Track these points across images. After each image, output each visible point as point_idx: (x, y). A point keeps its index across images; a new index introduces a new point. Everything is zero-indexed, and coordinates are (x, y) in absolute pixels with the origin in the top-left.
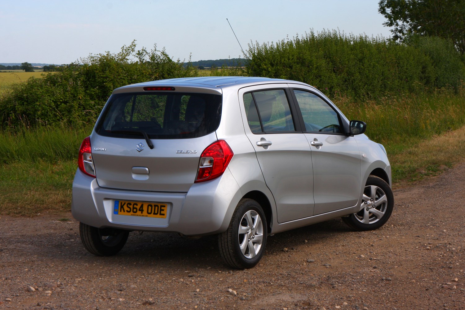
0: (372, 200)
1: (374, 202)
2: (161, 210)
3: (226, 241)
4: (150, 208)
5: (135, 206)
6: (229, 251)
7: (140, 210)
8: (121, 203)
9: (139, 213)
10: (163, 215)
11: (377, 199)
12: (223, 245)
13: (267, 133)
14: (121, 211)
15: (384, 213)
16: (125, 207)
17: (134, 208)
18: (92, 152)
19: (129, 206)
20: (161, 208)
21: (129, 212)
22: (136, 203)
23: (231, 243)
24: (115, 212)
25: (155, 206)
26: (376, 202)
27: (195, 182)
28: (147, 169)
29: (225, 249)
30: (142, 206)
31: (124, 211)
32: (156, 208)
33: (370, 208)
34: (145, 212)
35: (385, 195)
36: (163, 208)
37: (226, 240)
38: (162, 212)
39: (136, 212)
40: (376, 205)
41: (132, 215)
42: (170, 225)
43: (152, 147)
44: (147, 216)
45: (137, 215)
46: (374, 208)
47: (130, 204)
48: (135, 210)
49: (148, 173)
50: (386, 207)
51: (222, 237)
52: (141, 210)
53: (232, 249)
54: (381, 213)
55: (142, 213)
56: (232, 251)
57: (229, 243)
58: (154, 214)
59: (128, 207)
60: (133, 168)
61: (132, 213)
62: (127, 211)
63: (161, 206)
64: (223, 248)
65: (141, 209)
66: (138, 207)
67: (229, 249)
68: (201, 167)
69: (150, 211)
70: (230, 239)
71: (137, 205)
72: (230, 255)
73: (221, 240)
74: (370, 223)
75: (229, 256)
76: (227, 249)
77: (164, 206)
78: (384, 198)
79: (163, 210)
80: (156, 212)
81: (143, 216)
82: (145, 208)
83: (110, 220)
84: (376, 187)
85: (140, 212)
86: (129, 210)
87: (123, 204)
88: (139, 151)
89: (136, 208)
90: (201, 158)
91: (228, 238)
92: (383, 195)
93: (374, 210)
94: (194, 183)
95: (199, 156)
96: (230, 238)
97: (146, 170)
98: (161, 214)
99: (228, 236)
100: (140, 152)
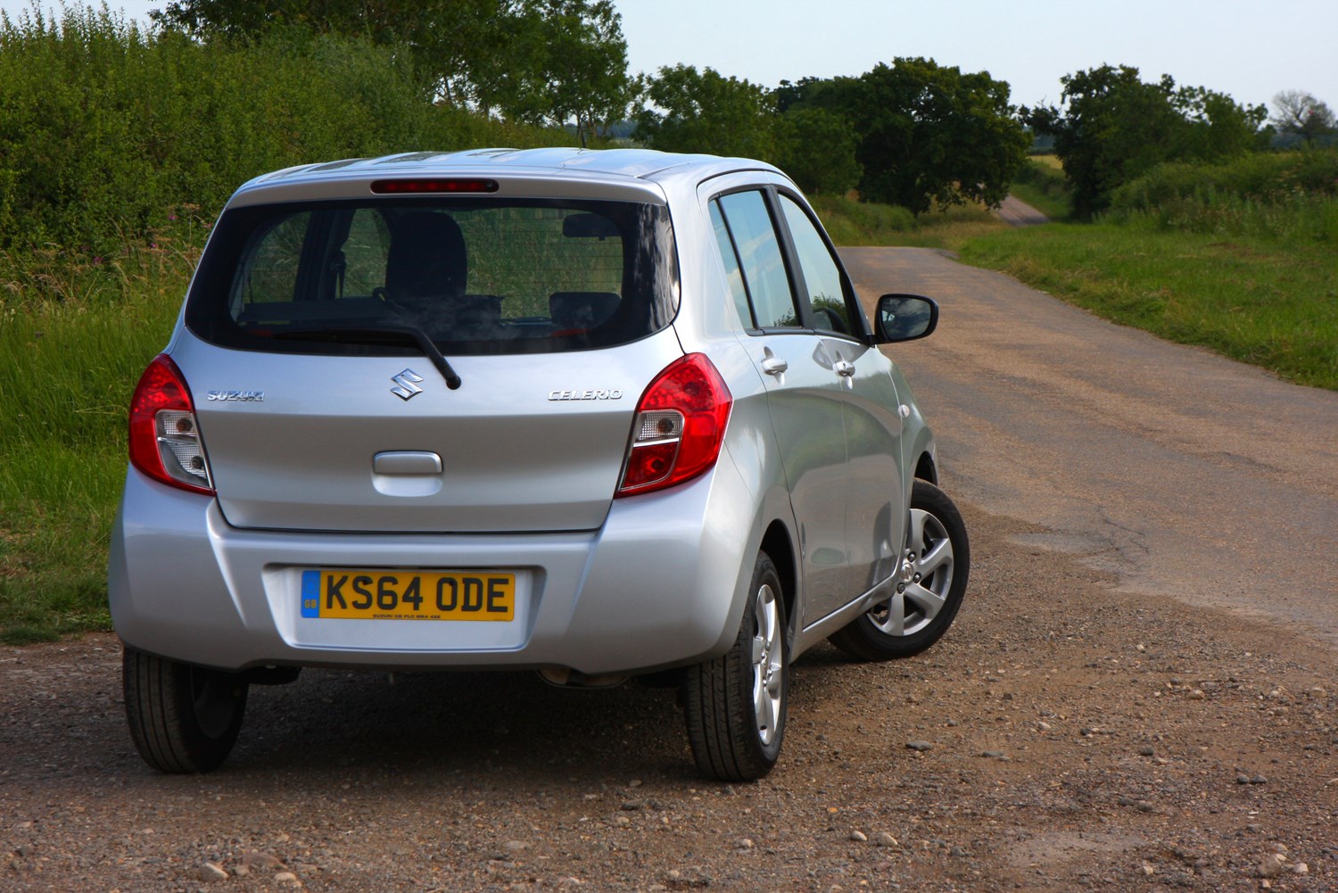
0: (913, 556)
1: (917, 563)
2: (492, 594)
3: (721, 688)
4: (447, 589)
5: (387, 586)
6: (727, 722)
7: (406, 598)
8: (330, 579)
9: (404, 607)
10: (504, 609)
11: (925, 554)
12: (708, 702)
13: (766, 331)
14: (329, 606)
15: (943, 597)
16: (348, 592)
17: (381, 593)
18: (198, 407)
19: (361, 585)
20: (490, 588)
21: (366, 606)
22: (389, 572)
23: (736, 693)
24: (308, 610)
25: (467, 582)
26: (923, 562)
27: (618, 495)
28: (436, 458)
29: (715, 715)
30: (415, 584)
31: (344, 606)
32: (474, 588)
33: (909, 584)
34: (429, 604)
35: (946, 541)
36: (497, 588)
37: (719, 685)
38: (497, 602)
39: (392, 606)
40: (923, 574)
41: (375, 616)
42: (534, 642)
43: (453, 382)
44: (437, 617)
45: (399, 617)
46: (918, 584)
47: (367, 581)
48: (387, 600)
49: (440, 470)
50: (949, 580)
51: (705, 676)
52: (413, 597)
53: (740, 713)
54: (936, 598)
55: (416, 608)
56: (740, 721)
57: (729, 694)
58: (466, 608)
59: (357, 589)
60: (379, 457)
61: (374, 608)
62: (356, 605)
63: (492, 582)
64: (706, 710)
65: (412, 595)
66: (400, 589)
67: (730, 714)
68: (636, 445)
69: (447, 601)
70: (733, 682)
71: (394, 582)
72: (729, 732)
73: (701, 684)
74: (908, 632)
75: (724, 737)
76: (723, 715)
77: (505, 582)
78: (944, 547)
79: (501, 595)
80: (473, 602)
81: (420, 617)
82: (428, 589)
83: (290, 640)
84: (924, 515)
85: (410, 605)
86: (362, 599)
87: (336, 581)
88: (406, 399)
89: (392, 594)
90: (639, 414)
91: (728, 678)
92: (940, 537)
93: (916, 590)
94: (612, 498)
95: (632, 407)
96: (733, 675)
97: (433, 460)
98: (491, 608)
99: (727, 669)
100: (409, 401)
